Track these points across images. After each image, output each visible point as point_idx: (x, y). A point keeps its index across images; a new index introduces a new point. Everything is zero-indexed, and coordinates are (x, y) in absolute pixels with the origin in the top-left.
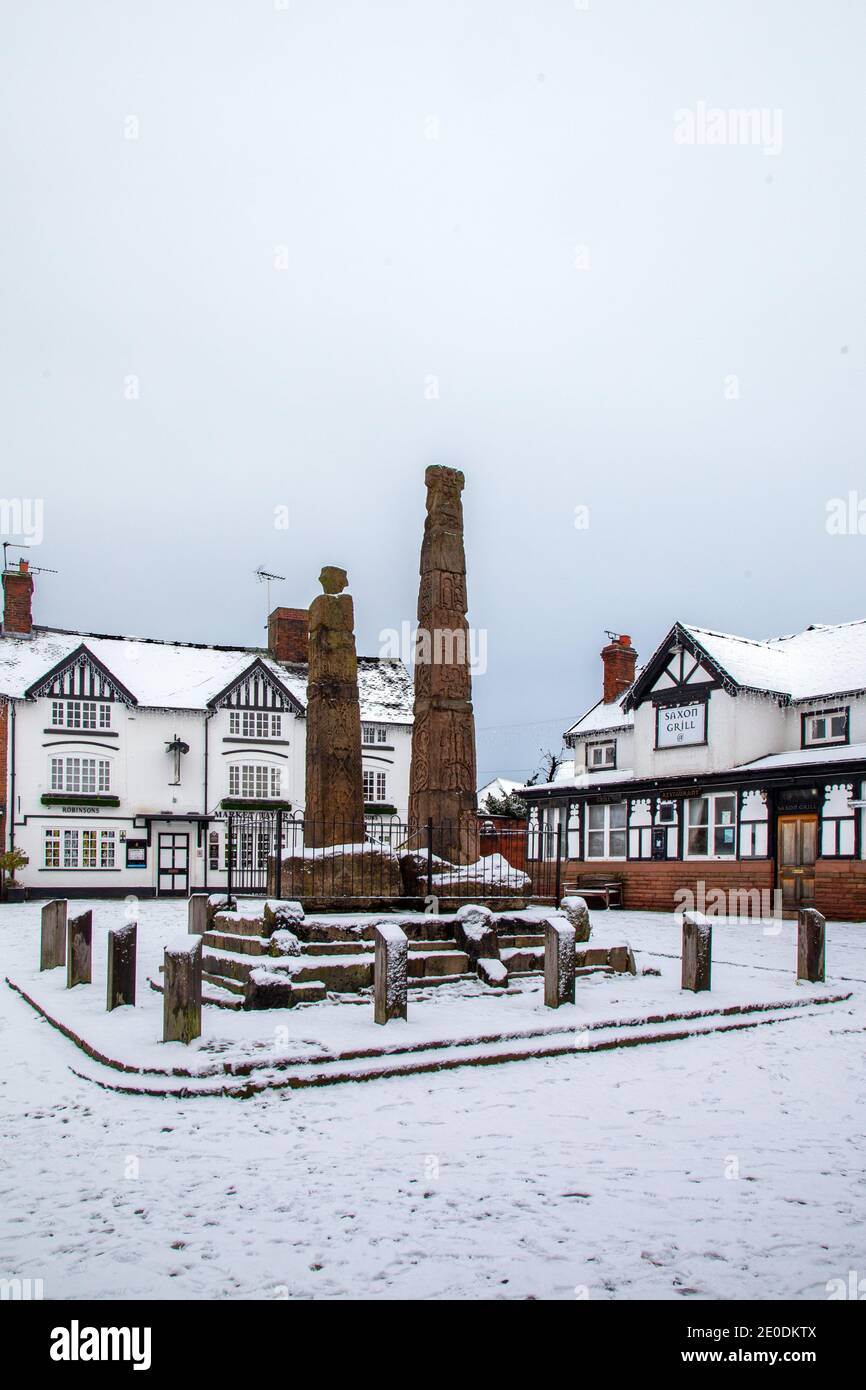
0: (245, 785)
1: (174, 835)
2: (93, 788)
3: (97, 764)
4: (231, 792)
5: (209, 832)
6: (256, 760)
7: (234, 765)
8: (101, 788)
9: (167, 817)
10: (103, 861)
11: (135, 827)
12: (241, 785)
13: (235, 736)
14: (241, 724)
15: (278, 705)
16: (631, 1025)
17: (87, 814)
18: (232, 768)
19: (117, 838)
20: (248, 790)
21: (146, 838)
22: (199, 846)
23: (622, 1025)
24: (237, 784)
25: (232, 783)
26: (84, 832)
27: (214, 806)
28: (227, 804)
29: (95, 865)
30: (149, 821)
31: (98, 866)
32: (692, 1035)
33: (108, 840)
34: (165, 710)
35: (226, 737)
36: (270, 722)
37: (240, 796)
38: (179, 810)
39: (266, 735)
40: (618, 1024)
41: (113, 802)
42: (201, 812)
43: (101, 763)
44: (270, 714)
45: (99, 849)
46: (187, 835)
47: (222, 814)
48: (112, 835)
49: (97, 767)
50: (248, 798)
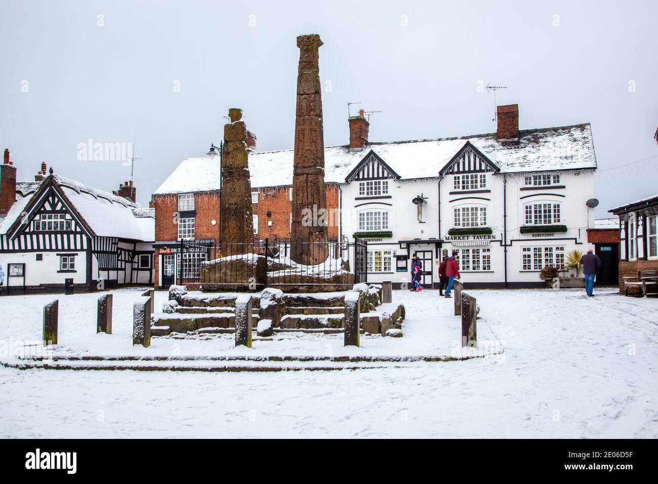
0: (464, 220)
1: (424, 252)
2: (379, 228)
3: (382, 214)
4: (456, 225)
5: (442, 249)
6: (470, 203)
7: (457, 208)
8: (383, 227)
9: (417, 242)
10: (385, 268)
11: (401, 248)
12: (461, 220)
13: (457, 190)
14: (461, 182)
15: (483, 168)
16: (256, 360)
17: (376, 242)
18: (455, 210)
19: (392, 255)
20: (466, 222)
21: (407, 254)
22: (437, 258)
23: (249, 359)
24: (459, 219)
25: (456, 219)
26: (376, 252)
27: (445, 234)
28: (453, 232)
29: (381, 270)
30: (409, 244)
31: (383, 271)
32: (284, 370)
33: (387, 256)
34: (415, 180)
35: (451, 191)
36: (479, 179)
37: (461, 227)
38: (425, 237)
39: (476, 187)
40: (247, 359)
41: (389, 235)
42: (437, 238)
43: (384, 213)
44: (479, 174)
45: (383, 261)
46: (432, 251)
47: (450, 238)
48: (390, 253)
49: (382, 216)
50: (466, 227)
